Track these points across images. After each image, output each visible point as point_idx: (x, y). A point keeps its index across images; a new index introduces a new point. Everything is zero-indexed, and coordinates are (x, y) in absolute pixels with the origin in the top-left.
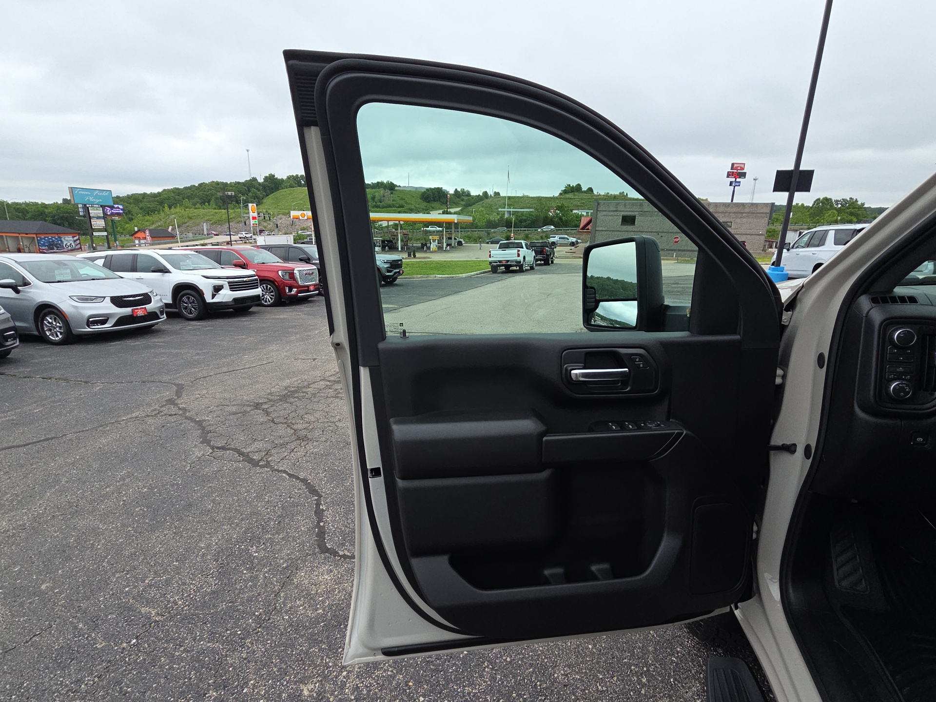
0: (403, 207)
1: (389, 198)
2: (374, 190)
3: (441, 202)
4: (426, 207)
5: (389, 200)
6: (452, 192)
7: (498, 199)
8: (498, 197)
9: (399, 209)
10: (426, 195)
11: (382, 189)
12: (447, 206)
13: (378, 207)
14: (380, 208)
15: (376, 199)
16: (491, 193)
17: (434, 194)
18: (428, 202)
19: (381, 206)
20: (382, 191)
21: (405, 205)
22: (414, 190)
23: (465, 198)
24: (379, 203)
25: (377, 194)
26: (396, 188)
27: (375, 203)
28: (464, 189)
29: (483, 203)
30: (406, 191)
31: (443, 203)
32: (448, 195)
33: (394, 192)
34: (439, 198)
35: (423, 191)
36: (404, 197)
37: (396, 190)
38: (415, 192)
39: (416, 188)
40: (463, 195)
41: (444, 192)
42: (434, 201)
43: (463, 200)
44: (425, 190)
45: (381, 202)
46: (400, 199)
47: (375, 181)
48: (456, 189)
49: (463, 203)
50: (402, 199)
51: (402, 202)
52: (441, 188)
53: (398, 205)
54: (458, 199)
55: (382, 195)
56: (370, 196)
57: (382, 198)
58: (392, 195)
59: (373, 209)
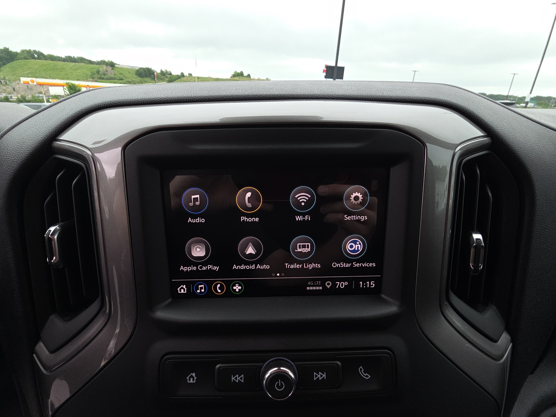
0: (122, 79)
1: (111, 73)
2: (98, 66)
3: (151, 78)
4: (140, 80)
5: (111, 74)
6: (159, 71)
7: (191, 78)
8: (191, 77)
9: (120, 81)
10: (140, 72)
11: (105, 65)
12: (155, 81)
13: (103, 79)
14: (104, 79)
15: (101, 73)
16: (186, 74)
17: (145, 72)
18: (141, 77)
19: (105, 78)
20: (104, 67)
21: (124, 78)
23: (169, 76)
24: (103, 76)
25: (100, 69)
26: (116, 66)
27: (99, 76)
28: (167, 70)
29: (181, 80)
30: (123, 68)
31: (153, 79)
32: (155, 73)
33: (114, 68)
34: (150, 74)
35: (137, 69)
36: (122, 72)
37: (116, 67)
38: (130, 69)
39: (132, 67)
40: (166, 74)
41: (153, 71)
42: (146, 77)
43: (167, 77)
44: (139, 69)
45: (104, 75)
46: (120, 74)
47: (99, 60)
48: (161, 70)
49: (167, 79)
50: (121, 74)
51: (121, 76)
53: (118, 78)
54: (163, 77)
55: (105, 70)
56: (95, 70)
57: (106, 72)
58: (113, 70)
59: (99, 80)
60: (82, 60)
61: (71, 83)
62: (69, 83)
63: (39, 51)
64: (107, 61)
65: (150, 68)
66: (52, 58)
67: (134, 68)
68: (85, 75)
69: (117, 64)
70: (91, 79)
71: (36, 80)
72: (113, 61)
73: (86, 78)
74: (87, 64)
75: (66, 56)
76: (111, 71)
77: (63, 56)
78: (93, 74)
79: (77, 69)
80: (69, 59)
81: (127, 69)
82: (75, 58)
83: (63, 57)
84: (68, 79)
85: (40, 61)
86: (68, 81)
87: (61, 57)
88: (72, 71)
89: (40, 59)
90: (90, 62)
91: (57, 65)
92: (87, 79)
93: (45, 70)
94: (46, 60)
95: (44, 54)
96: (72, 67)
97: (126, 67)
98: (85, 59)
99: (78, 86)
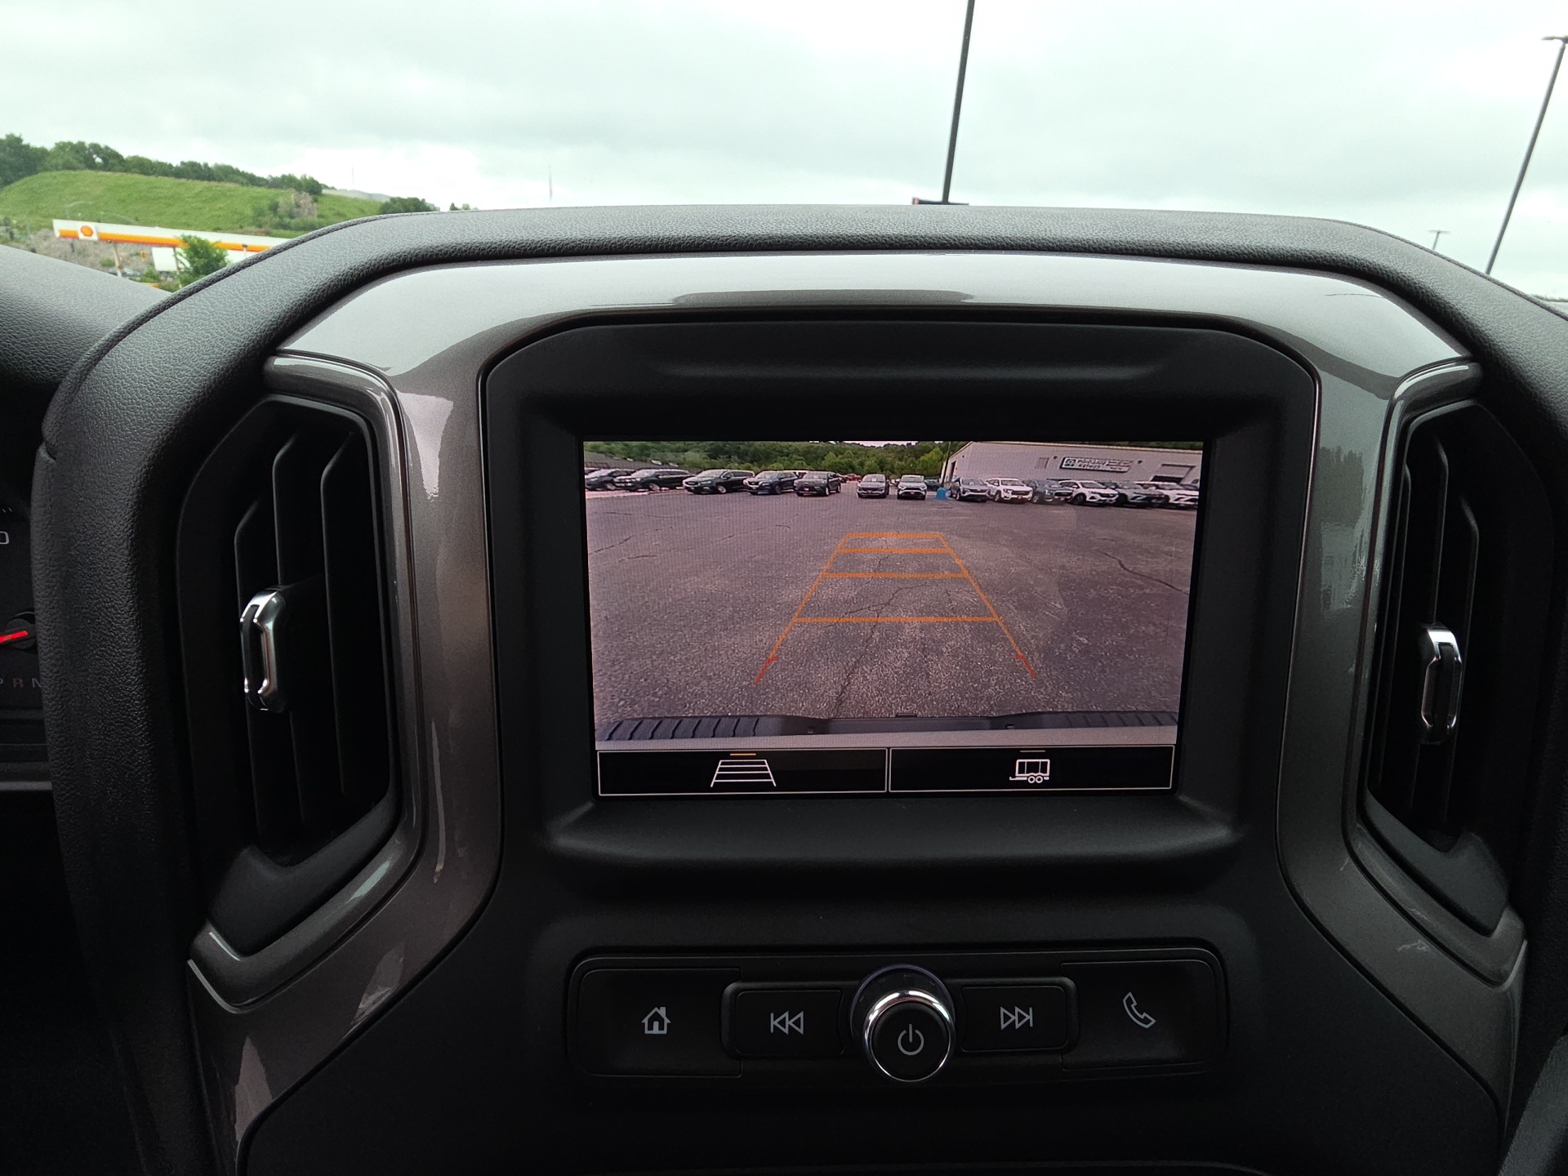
1: (309, 211)
2: (273, 191)
5: (310, 213)
6: (446, 207)
10: (391, 209)
11: (293, 190)
13: (286, 226)
14: (291, 229)
15: (281, 210)
17: (407, 209)
19: (293, 226)
20: (292, 196)
22: (365, 198)
24: (287, 220)
25: (281, 200)
26: (324, 191)
27: (278, 219)
28: (467, 203)
30: (346, 198)
33: (320, 199)
35: (383, 201)
36: (343, 210)
37: (325, 196)
38: (364, 202)
39: (370, 195)
41: (428, 205)
44: (388, 200)
45: (292, 217)
46: (335, 215)
47: (277, 174)
48: (453, 205)
50: (339, 214)
52: (424, 200)
55: (294, 202)
56: (265, 204)
57: (295, 210)
58: (315, 204)
59: (275, 231)
60: (226, 174)
61: (195, 237)
62: (190, 237)
63: (107, 148)
64: (298, 177)
65: (421, 199)
66: (143, 167)
67: (378, 200)
68: (236, 217)
69: (326, 187)
70: (253, 228)
71: (96, 228)
72: (315, 179)
73: (238, 226)
74: (242, 184)
75: (182, 163)
76: (311, 205)
77: (176, 163)
78: (259, 213)
79: (215, 199)
80: (193, 171)
81: (356, 200)
82: (209, 169)
83: (174, 165)
84: (187, 226)
85: (108, 174)
86: (187, 233)
87: (170, 166)
88: (200, 205)
89: (109, 170)
90: (252, 180)
91: (156, 187)
92: (241, 227)
93: (123, 201)
94: (125, 171)
95: (122, 157)
96: (197, 195)
97: (353, 196)
98: (236, 172)
99: (215, 246)
